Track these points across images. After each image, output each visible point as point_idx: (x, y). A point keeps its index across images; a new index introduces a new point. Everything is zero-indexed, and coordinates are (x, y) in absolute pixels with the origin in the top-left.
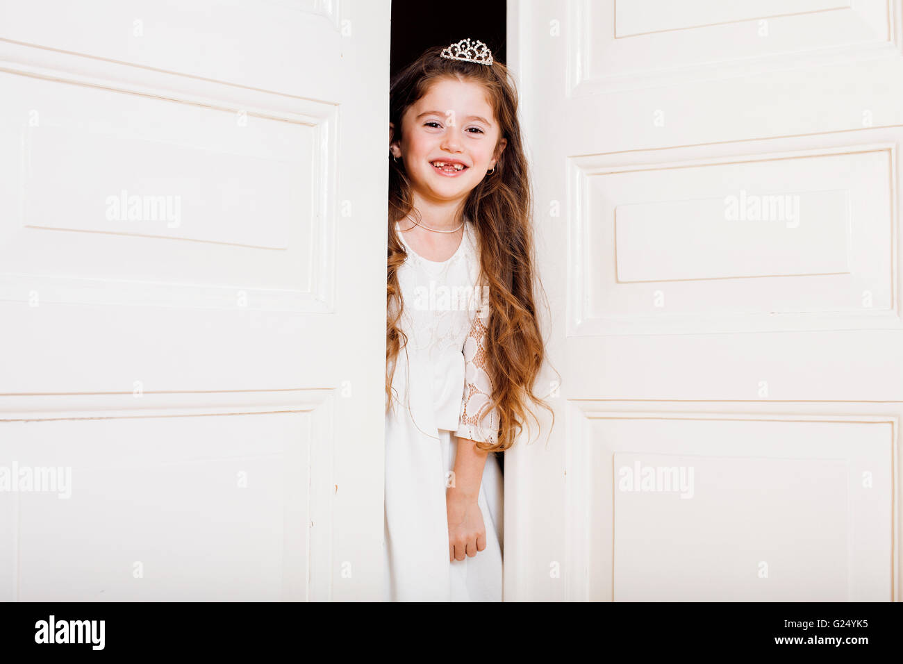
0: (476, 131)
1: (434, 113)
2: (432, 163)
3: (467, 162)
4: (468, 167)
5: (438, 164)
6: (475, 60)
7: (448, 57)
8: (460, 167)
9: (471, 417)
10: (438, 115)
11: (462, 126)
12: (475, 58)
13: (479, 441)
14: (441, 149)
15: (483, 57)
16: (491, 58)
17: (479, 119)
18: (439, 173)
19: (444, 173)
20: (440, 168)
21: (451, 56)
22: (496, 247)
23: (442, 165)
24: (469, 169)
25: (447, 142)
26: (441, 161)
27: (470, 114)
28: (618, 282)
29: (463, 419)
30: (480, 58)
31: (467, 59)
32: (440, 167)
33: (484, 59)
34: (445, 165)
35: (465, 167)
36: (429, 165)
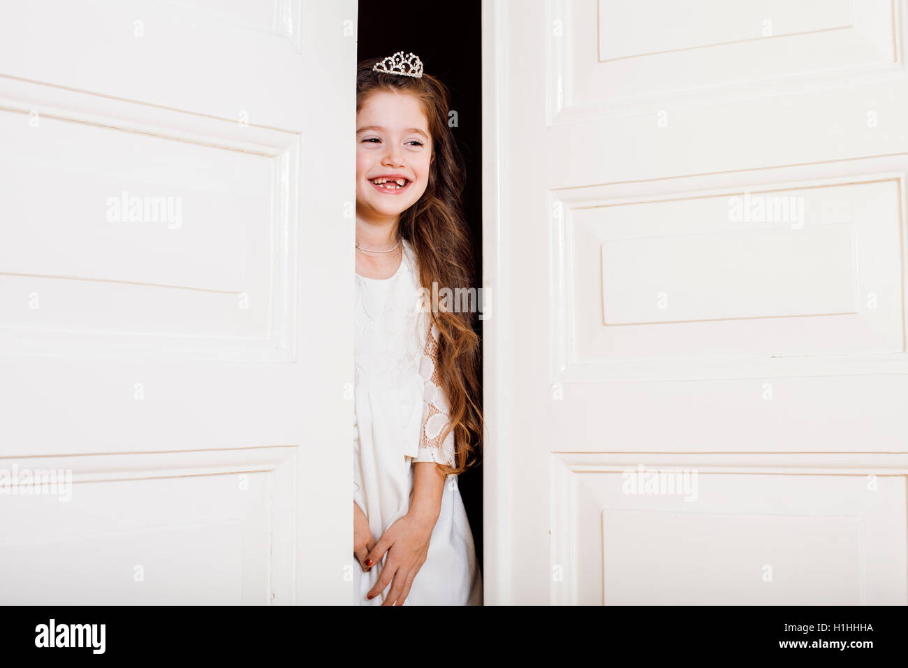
0: (416, 144)
1: (372, 128)
2: (371, 180)
3: (410, 176)
4: (411, 182)
5: (380, 181)
6: (409, 74)
7: (382, 71)
8: (401, 182)
9: (431, 439)
10: (375, 130)
11: (401, 140)
12: (410, 71)
13: (441, 463)
14: (383, 164)
17: (417, 131)
18: (380, 190)
19: (386, 191)
20: (382, 186)
21: (385, 70)
22: (435, 265)
23: (384, 181)
24: (412, 184)
25: (389, 158)
26: (383, 177)
27: (409, 127)
28: (604, 324)
29: (424, 441)
30: (413, 72)
31: (402, 73)
32: (382, 183)
34: (387, 182)
35: (407, 181)
36: (368, 182)
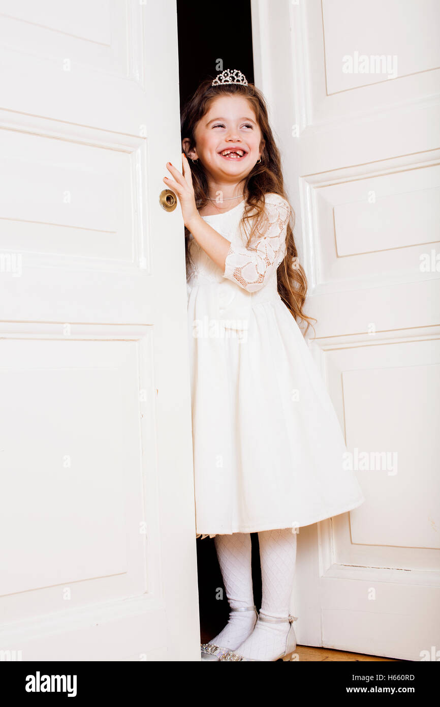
0: (249, 127)
1: (217, 119)
2: (220, 153)
3: (246, 149)
4: (248, 153)
5: (226, 153)
6: (235, 82)
7: (217, 84)
8: (240, 153)
10: (220, 120)
11: (237, 126)
12: (235, 81)
14: (226, 141)
15: (240, 80)
16: (245, 80)
17: (248, 119)
18: (227, 159)
19: (231, 160)
20: (227, 156)
21: (219, 83)
23: (229, 153)
24: (248, 155)
25: (230, 136)
26: (227, 149)
27: (242, 117)
28: (338, 256)
30: (238, 81)
31: (230, 83)
33: (241, 81)
34: (231, 153)
35: (245, 153)
36: (218, 155)
